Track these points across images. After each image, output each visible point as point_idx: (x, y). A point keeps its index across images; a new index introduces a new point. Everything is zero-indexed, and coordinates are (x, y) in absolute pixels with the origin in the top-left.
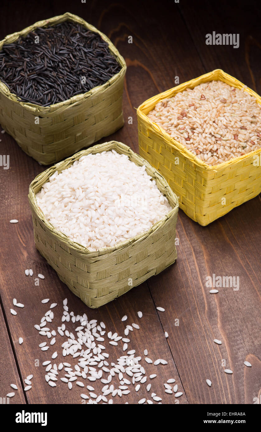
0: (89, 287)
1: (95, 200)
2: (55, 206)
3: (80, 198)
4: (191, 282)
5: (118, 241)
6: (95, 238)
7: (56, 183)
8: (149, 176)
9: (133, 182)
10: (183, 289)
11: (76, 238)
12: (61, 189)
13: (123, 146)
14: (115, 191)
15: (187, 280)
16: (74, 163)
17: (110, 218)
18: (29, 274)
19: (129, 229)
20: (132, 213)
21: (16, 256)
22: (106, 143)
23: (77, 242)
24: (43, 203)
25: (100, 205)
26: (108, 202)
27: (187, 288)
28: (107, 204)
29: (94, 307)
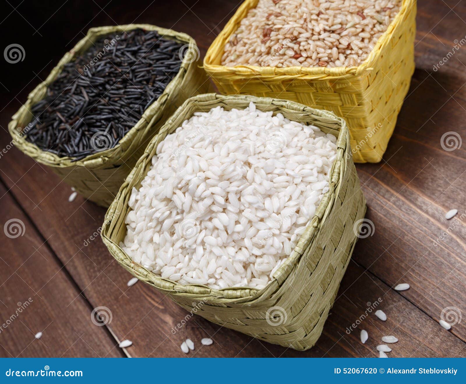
0: (287, 332)
1: (213, 194)
2: (156, 243)
3: (186, 207)
4: (408, 221)
5: (293, 238)
6: (253, 259)
7: (142, 206)
8: (267, 113)
9: (252, 132)
10: (406, 237)
11: (221, 278)
12: (151, 211)
13: (205, 97)
14: (235, 160)
15: (401, 221)
16: (153, 161)
17: (256, 209)
18: (189, 349)
19: (298, 207)
20: (284, 178)
21: (159, 331)
22: (180, 108)
23: (227, 287)
24: (138, 249)
25: (225, 198)
26: (235, 184)
27: (411, 232)
28: (237, 188)
29: (308, 347)
